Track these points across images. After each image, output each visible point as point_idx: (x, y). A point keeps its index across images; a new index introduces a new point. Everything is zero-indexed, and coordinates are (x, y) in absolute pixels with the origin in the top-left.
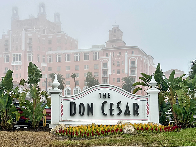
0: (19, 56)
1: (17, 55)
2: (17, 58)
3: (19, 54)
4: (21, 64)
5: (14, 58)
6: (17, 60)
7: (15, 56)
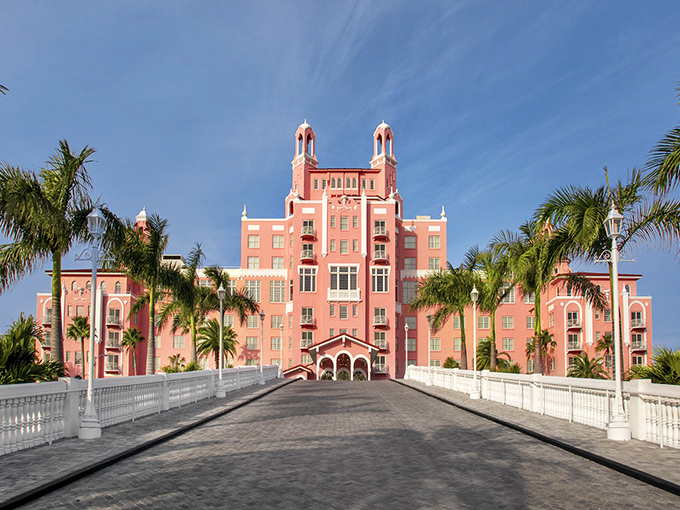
0: (349, 273)
1: (342, 269)
2: (344, 278)
3: (352, 268)
4: (358, 299)
5: (333, 277)
6: (344, 286)
7: (338, 273)
